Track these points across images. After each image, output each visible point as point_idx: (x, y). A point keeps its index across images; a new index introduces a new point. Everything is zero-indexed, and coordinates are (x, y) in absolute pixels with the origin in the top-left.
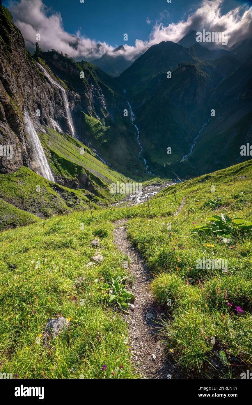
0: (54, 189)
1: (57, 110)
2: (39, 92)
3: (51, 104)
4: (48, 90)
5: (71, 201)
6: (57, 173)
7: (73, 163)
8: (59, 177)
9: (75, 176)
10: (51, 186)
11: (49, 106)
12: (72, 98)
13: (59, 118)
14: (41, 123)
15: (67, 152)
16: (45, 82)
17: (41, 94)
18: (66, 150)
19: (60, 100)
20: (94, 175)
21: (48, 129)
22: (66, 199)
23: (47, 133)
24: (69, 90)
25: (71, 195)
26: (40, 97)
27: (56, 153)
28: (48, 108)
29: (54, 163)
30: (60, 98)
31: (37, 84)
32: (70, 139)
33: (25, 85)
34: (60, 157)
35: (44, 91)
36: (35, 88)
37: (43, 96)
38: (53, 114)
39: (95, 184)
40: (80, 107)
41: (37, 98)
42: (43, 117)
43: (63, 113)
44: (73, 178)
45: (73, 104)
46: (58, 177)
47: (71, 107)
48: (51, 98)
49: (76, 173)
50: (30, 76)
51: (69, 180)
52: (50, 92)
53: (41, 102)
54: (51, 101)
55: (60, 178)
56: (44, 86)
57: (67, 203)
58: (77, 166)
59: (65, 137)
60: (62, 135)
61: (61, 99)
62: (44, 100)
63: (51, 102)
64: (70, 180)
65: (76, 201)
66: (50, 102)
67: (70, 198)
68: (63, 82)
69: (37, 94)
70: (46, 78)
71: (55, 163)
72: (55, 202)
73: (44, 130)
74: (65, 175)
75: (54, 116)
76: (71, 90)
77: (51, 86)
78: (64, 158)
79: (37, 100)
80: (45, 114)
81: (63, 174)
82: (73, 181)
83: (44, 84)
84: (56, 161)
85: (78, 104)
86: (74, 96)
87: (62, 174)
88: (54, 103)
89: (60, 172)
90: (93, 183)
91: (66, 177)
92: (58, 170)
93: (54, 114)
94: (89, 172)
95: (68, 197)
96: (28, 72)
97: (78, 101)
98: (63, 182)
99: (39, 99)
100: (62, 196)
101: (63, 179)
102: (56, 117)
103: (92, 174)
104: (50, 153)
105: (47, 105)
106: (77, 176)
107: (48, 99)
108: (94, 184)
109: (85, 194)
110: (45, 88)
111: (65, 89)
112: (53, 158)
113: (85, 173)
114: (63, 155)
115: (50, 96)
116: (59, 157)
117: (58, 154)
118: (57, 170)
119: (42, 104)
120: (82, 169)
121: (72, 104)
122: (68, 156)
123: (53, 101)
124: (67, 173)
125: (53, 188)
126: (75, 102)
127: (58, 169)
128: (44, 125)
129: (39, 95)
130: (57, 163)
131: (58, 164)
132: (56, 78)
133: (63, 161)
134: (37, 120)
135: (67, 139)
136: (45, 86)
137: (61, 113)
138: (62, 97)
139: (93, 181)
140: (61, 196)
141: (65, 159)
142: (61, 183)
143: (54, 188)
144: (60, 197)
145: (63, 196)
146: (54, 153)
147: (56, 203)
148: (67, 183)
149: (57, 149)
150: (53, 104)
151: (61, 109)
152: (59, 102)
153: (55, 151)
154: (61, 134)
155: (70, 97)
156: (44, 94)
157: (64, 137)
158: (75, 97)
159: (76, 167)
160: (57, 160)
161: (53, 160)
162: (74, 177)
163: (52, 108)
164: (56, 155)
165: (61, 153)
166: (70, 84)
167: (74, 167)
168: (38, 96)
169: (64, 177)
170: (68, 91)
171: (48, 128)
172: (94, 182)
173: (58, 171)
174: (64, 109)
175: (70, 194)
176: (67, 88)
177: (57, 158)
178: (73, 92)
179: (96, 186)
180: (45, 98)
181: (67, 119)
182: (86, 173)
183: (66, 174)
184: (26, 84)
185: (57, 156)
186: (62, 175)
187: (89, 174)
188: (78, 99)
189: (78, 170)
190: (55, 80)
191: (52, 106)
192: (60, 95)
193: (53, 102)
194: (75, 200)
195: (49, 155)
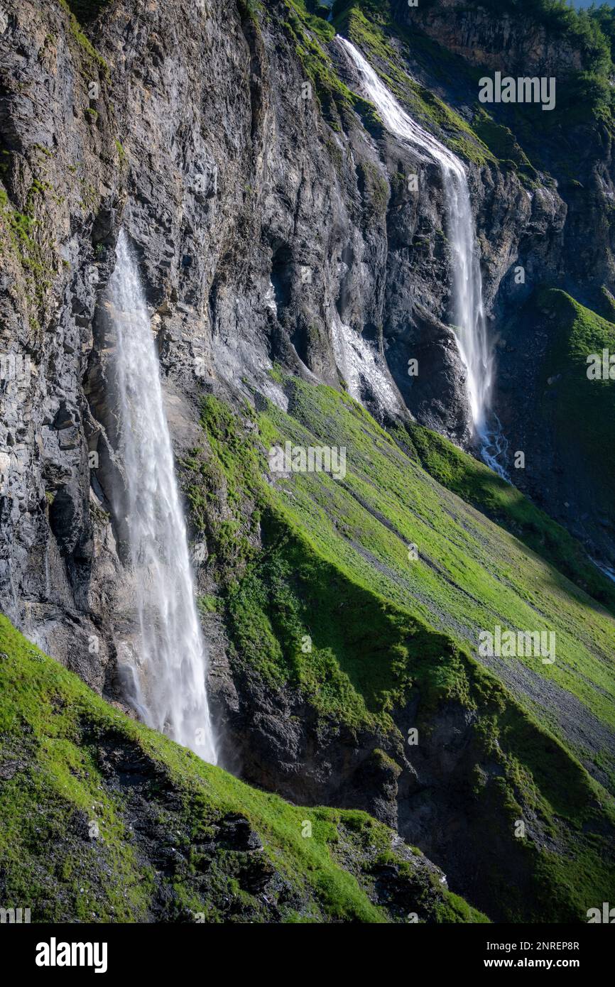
0: (97, 762)
1: (398, 284)
2: (295, 178)
3: (360, 248)
4: (360, 170)
5: (203, 889)
6: (265, 664)
7: (390, 610)
8: (270, 694)
9: (389, 704)
10: (87, 740)
11: (349, 257)
12: (506, 211)
13: (400, 326)
14: (275, 352)
15: (382, 530)
16: (346, 130)
17: (307, 193)
18: (382, 519)
19: (424, 223)
20: (533, 718)
21: (302, 384)
22: (167, 866)
23: (290, 411)
24: (490, 164)
25: (220, 837)
26: (298, 207)
27: (295, 531)
28: (341, 268)
29: (263, 596)
30: (431, 213)
31: (294, 139)
32: (434, 458)
33: (195, 136)
34: (315, 561)
35: (327, 176)
36: (269, 158)
37: (319, 202)
38: (360, 301)
39: (531, 792)
40: (552, 266)
41: (276, 214)
42: (293, 319)
43: (431, 298)
44: (369, 717)
45: (506, 248)
46: (267, 695)
47: (491, 266)
48: (363, 217)
49: (395, 681)
50: (238, 91)
51: (334, 725)
52: (369, 180)
53: (295, 234)
54: (364, 229)
55: (279, 705)
56: (331, 148)
57: (160, 902)
58: (414, 630)
59: (409, 441)
60: (396, 427)
61: (435, 219)
62: (319, 225)
63: (365, 236)
64: (343, 726)
65: (246, 898)
66: (358, 234)
67: (203, 866)
68: (464, 125)
69: (280, 190)
70: (365, 109)
71: (271, 596)
72: (59, 874)
73: (275, 394)
74: (316, 686)
75: (370, 314)
76: (506, 168)
77: (381, 147)
78: (343, 568)
79: (274, 226)
80: (306, 299)
81: (302, 677)
82: (367, 737)
83: (338, 140)
84: (280, 581)
85: (542, 248)
86: (519, 198)
87: (296, 674)
88: (382, 243)
89: (289, 655)
90: (511, 781)
91: (323, 702)
92: (282, 640)
93: (369, 304)
94: (496, 688)
95: (187, 854)
96: (233, 67)
97: (542, 226)
98: (293, 736)
99: (290, 219)
100: (147, 829)
101: (295, 710)
102: (379, 324)
103: (514, 713)
104: (258, 528)
105: (337, 253)
106: (396, 703)
107: (346, 221)
108: (519, 797)
109: (359, 857)
110: (338, 161)
111: (466, 160)
112: (267, 558)
113: (464, 697)
114: (344, 546)
115: (363, 204)
116: (309, 560)
117: (307, 537)
118: (272, 640)
119: (304, 245)
120: (447, 662)
121: (496, 246)
122: (375, 561)
123: (379, 230)
124: (338, 673)
125: (96, 756)
126: (524, 238)
127: (280, 632)
128: (287, 365)
129: (293, 196)
130: (286, 597)
131: (292, 603)
132: (426, 109)
133: (323, 585)
134: (253, 331)
135: (421, 453)
136: (339, 151)
137: (422, 299)
138: (439, 206)
139: (515, 763)
140: (138, 828)
141: (341, 576)
142: (278, 736)
143: (104, 753)
144: (126, 838)
145: (152, 836)
146: (286, 526)
147: (61, 880)
148: (317, 747)
149: (314, 507)
150: (373, 250)
151: (426, 275)
152: (416, 239)
153: (295, 520)
154: (388, 423)
155: (495, 207)
156: (327, 190)
157: (402, 444)
158: (526, 205)
159: (409, 640)
160: (287, 579)
161: (266, 576)
162: (374, 707)
163: (362, 271)
164: (296, 542)
165: (333, 535)
166: (510, 132)
167: (393, 633)
168: (286, 202)
169: (306, 696)
170: (483, 173)
171: (310, 380)
172: (521, 774)
173: (276, 652)
174: (444, 277)
175: (212, 830)
176: (481, 153)
177: (291, 562)
178: (514, 178)
179: (538, 811)
180: (328, 214)
181: (448, 336)
182: (473, 693)
183: (329, 676)
184: (203, 129)
185: (294, 551)
186: (294, 683)
187: (494, 707)
188: (547, 217)
189: (413, 664)
190: (417, 120)
191: (365, 261)
192: (431, 196)
193: (374, 236)
194: (242, 887)
195: (250, 540)
